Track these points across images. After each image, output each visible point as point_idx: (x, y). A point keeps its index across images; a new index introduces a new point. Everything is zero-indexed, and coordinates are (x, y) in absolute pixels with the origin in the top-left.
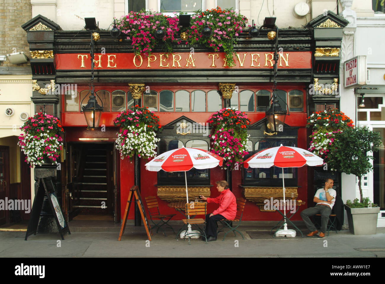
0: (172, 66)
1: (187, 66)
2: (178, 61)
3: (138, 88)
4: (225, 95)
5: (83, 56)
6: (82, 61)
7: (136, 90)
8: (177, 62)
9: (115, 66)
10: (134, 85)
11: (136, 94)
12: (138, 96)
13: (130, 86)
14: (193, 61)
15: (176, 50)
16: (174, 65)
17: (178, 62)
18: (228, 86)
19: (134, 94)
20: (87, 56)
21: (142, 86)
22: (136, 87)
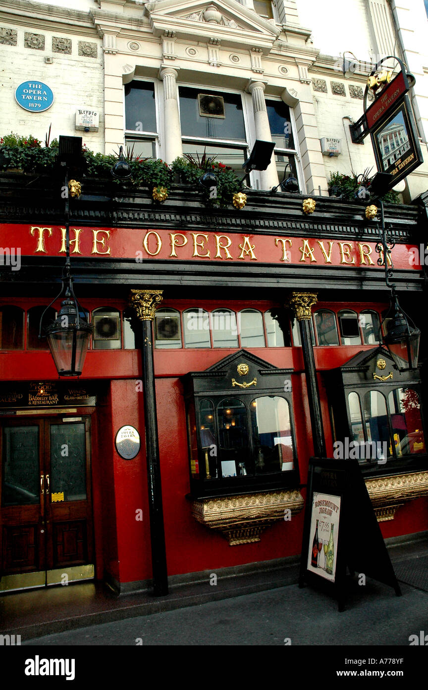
0: (216, 255)
1: (242, 256)
2: (225, 247)
3: (150, 298)
4: (302, 314)
5: (41, 230)
6: (41, 239)
7: (146, 301)
8: (224, 249)
9: (108, 252)
10: (143, 291)
11: (147, 311)
12: (150, 315)
13: (135, 294)
14: (251, 249)
15: (221, 227)
16: (219, 254)
17: (226, 249)
18: (306, 296)
19: (142, 311)
20: (50, 229)
21: (159, 294)
22: (147, 297)
